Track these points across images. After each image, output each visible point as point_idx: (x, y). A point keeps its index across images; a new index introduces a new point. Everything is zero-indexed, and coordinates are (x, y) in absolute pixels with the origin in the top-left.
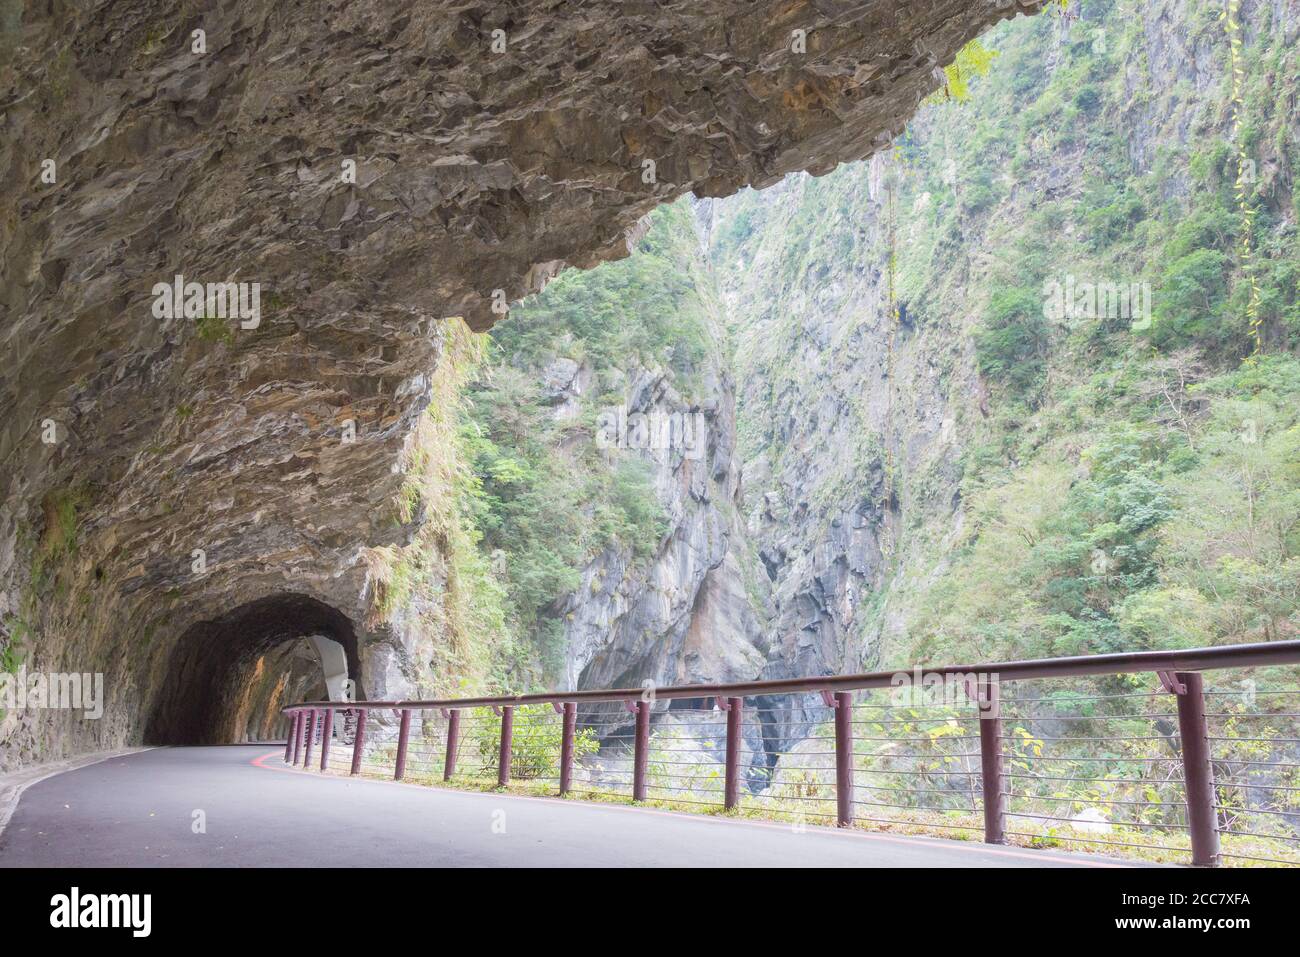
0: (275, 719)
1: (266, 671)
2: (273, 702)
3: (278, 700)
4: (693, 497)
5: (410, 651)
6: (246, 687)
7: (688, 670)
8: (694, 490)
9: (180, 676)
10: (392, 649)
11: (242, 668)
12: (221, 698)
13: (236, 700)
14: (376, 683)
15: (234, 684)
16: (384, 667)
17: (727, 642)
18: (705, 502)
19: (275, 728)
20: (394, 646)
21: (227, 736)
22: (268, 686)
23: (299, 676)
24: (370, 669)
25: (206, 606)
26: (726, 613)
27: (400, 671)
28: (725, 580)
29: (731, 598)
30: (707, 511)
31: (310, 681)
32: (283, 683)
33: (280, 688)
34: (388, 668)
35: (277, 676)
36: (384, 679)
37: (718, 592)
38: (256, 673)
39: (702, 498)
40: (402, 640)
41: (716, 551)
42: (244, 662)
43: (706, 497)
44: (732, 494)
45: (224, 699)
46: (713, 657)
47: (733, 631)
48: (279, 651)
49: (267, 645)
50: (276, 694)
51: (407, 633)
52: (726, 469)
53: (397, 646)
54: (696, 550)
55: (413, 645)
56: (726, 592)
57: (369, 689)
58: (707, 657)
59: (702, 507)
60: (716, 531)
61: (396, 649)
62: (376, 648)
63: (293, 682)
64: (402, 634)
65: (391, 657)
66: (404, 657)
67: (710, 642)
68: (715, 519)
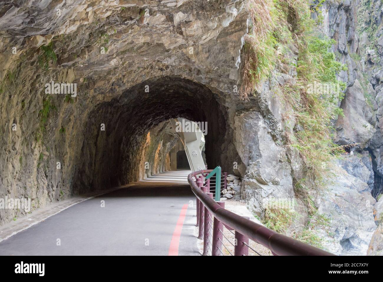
0: (158, 164)
1: (152, 140)
2: (157, 156)
3: (159, 154)
4: (340, 52)
5: (277, 117)
6: (142, 150)
7: (338, 135)
8: (340, 48)
9: (96, 144)
10: (261, 117)
11: (139, 139)
12: (128, 157)
13: (138, 157)
14: (250, 147)
15: (135, 148)
16: (256, 133)
17: (356, 121)
18: (345, 54)
19: (159, 168)
20: (262, 114)
21: (135, 178)
22: (154, 148)
23: (166, 142)
24: (243, 136)
25: (100, 84)
26: (355, 108)
27: (269, 136)
28: (354, 92)
29: (357, 100)
30: (347, 59)
31: (172, 145)
32: (160, 147)
33: (159, 148)
34: (260, 133)
35: (157, 142)
36: (257, 144)
37: (351, 98)
38: (147, 141)
39: (344, 52)
40: (270, 107)
41: (351, 77)
42: (139, 135)
43: (346, 51)
44: (355, 50)
45: (131, 157)
46: (350, 129)
47: (359, 116)
48: (157, 129)
49: (151, 124)
50: (157, 151)
51: (274, 102)
52: (353, 38)
53: (266, 114)
54: (342, 78)
55: (278, 113)
56: (355, 98)
57: (243, 152)
58: (347, 129)
59: (344, 56)
60: (351, 68)
61: (264, 117)
62: (245, 117)
63: (164, 145)
64: (269, 103)
65: (261, 123)
66: (272, 124)
67: (348, 122)
68: (350, 62)
